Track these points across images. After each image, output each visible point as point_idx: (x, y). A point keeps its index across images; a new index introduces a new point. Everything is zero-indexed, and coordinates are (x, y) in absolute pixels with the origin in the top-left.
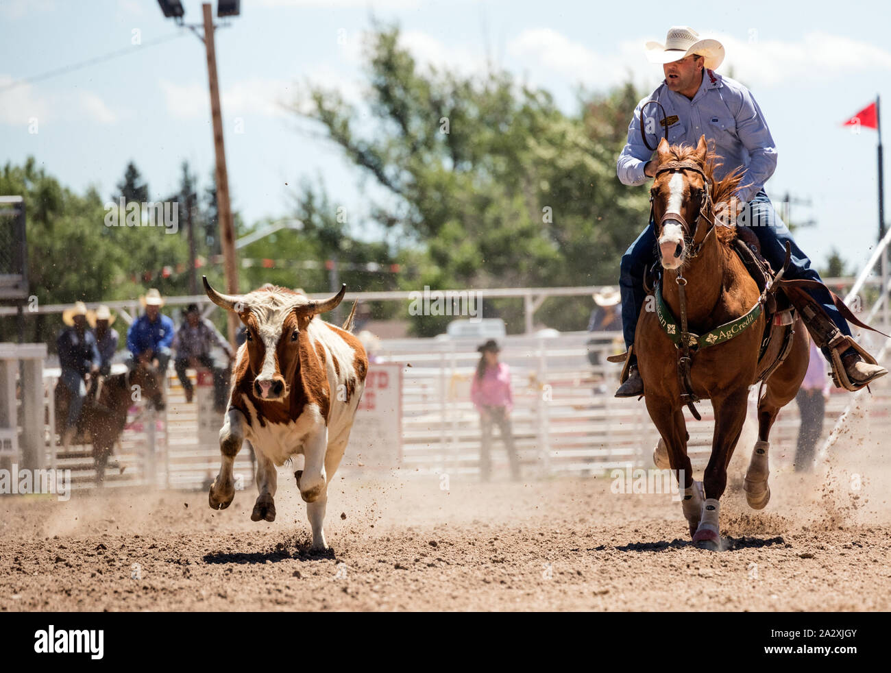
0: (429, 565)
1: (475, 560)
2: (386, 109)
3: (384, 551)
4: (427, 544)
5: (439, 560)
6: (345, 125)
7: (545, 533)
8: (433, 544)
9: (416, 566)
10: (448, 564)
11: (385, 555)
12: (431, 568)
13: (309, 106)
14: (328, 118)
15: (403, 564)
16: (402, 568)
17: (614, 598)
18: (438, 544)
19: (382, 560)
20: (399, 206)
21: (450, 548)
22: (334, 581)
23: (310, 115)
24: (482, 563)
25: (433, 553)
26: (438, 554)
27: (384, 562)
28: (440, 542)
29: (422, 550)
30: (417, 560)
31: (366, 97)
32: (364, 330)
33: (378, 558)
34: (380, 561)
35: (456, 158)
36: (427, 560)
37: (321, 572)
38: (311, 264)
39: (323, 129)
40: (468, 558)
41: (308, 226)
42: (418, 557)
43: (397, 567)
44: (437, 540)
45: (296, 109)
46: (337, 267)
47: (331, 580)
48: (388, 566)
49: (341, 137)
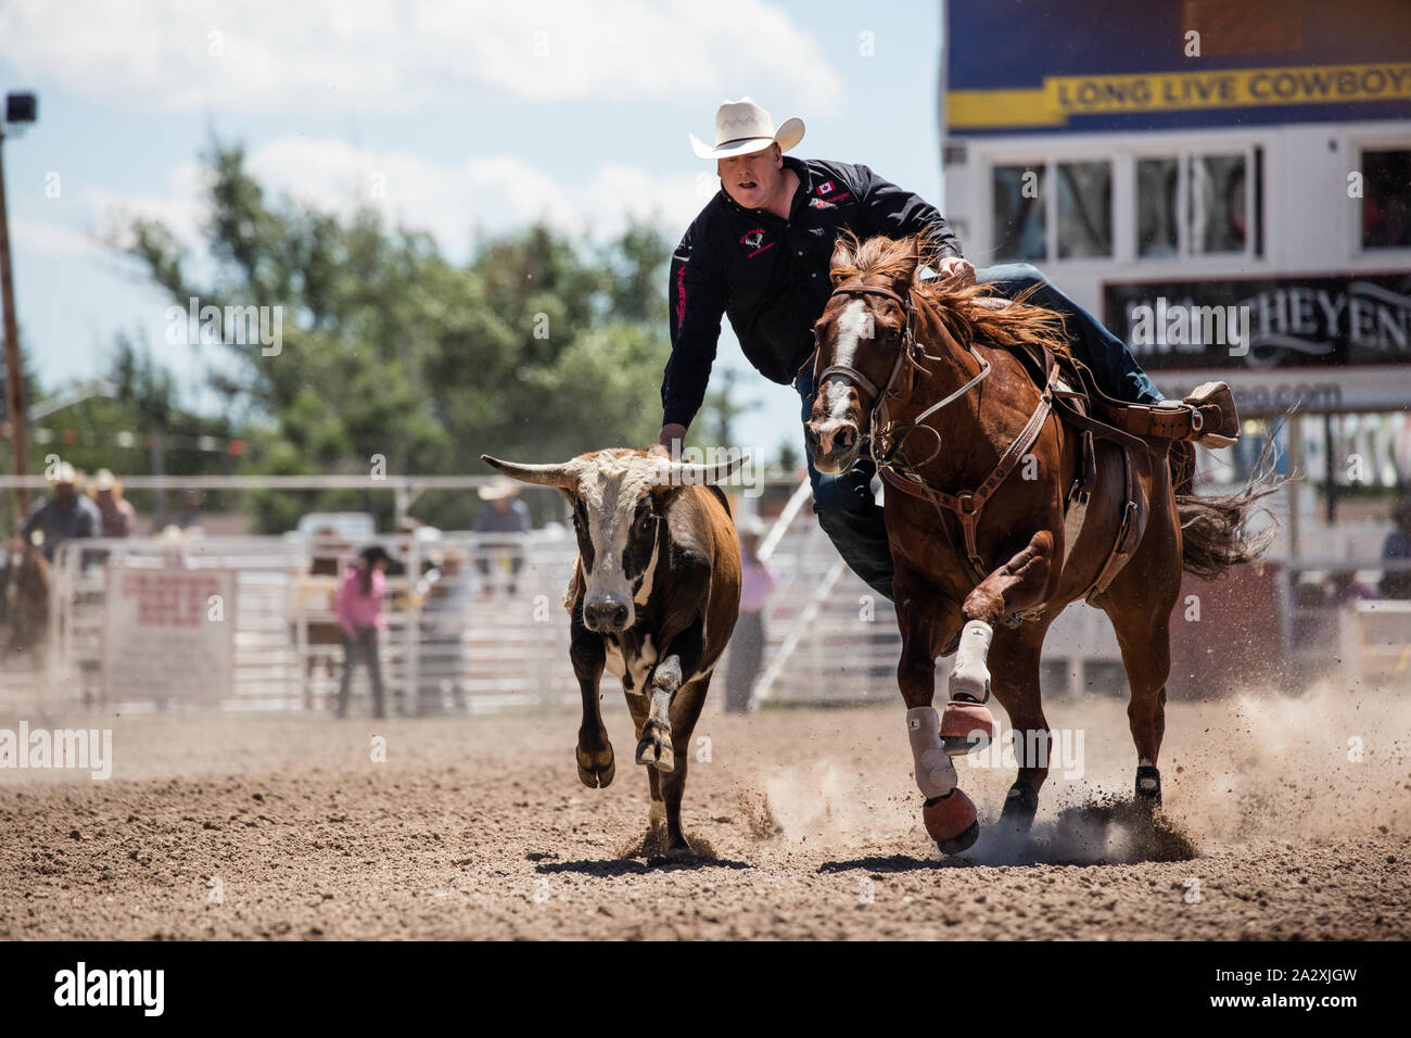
0: (248, 825)
1: (308, 818)
2: (228, 246)
3: (193, 807)
4: (250, 798)
5: (262, 818)
6: (175, 266)
7: (402, 786)
8: (257, 797)
9: (232, 826)
10: (273, 823)
11: (195, 811)
12: (251, 829)
13: (128, 239)
14: (153, 256)
15: (215, 823)
16: (214, 828)
17: (477, 869)
18: (264, 798)
19: (188, 817)
20: (242, 371)
21: (278, 803)
22: (122, 844)
23: (131, 252)
24: (317, 823)
25: (256, 809)
26: (262, 811)
27: (191, 820)
28: (267, 795)
29: (242, 806)
30: (233, 818)
31: (203, 231)
32: (193, 525)
33: (183, 814)
34: (185, 819)
35: (318, 310)
36: (246, 818)
37: (108, 833)
38: (126, 439)
39: (143, 268)
40: (300, 816)
41: (125, 392)
42: (236, 813)
43: (207, 826)
44: (262, 792)
45: (111, 242)
46: (161, 444)
47: (118, 842)
48: (195, 825)
49: (170, 279)
